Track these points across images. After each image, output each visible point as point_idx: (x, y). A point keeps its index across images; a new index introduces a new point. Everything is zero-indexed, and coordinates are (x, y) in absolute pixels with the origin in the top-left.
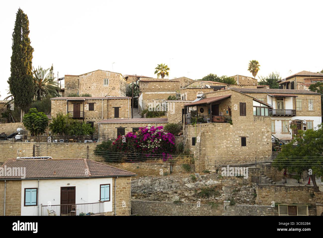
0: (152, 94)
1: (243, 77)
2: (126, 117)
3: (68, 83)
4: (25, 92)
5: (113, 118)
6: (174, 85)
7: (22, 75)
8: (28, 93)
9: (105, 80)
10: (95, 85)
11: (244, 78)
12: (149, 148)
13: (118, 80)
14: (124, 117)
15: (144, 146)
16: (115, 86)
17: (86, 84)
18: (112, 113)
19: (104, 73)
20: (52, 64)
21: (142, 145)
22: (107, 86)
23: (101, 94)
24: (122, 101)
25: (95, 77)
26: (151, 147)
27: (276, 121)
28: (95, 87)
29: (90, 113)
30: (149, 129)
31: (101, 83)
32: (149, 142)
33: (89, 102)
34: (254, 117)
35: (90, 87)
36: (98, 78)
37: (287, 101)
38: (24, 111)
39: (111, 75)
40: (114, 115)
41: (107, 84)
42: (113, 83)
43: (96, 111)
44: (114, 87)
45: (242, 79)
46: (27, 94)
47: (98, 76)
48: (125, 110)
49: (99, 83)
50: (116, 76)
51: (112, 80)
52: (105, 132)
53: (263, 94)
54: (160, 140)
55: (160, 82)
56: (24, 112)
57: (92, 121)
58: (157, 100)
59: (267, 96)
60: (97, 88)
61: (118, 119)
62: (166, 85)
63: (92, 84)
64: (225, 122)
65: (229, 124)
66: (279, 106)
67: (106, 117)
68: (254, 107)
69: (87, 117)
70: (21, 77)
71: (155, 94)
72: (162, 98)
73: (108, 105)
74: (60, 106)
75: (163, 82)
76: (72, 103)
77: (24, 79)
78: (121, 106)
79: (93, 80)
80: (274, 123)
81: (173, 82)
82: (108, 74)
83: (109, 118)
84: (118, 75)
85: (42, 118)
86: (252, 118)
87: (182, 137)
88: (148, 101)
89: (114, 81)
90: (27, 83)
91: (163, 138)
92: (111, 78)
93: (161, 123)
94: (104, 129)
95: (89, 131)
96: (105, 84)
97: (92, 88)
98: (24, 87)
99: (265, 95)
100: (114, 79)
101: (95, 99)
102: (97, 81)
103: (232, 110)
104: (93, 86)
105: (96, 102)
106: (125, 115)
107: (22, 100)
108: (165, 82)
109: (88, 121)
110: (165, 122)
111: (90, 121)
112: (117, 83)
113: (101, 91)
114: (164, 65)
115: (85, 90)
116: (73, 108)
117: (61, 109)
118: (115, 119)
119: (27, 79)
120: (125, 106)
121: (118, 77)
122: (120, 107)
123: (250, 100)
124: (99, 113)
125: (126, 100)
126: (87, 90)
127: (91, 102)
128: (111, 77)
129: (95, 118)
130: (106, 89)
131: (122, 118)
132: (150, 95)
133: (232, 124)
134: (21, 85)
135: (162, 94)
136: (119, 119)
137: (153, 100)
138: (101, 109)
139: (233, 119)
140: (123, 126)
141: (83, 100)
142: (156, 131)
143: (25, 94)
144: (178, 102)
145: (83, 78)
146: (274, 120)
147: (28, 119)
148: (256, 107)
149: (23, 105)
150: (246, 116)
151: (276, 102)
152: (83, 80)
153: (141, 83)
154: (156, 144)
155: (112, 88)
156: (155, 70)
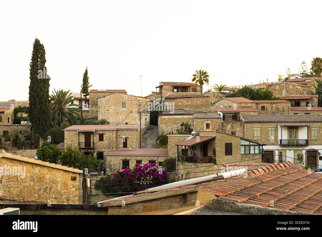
0: (169, 118)
1: (290, 86)
2: (134, 148)
3: (93, 100)
4: (43, 120)
5: (122, 148)
6: (204, 100)
7: (39, 105)
8: (46, 121)
9: (123, 103)
10: (113, 108)
11: (292, 87)
12: (141, 184)
13: (135, 104)
14: (132, 147)
15: (137, 182)
16: (132, 109)
17: (104, 107)
18: (121, 143)
19: (122, 96)
20: (87, 67)
21: (135, 181)
22: (125, 110)
23: (119, 117)
24: (130, 131)
25: (113, 100)
26: (144, 184)
27: (288, 151)
28: (113, 110)
29: (100, 143)
30: (143, 167)
31: (119, 106)
32: (142, 178)
33: (99, 133)
34: (241, 156)
35: (108, 110)
36: (116, 101)
37: (300, 129)
38: (42, 138)
39: (128, 98)
40: (122, 145)
41: (125, 107)
42: (131, 106)
43: (105, 142)
44: (131, 111)
45: (289, 87)
46: (44, 123)
47: (116, 99)
48: (133, 140)
49: (117, 106)
50: (133, 99)
51: (130, 103)
52: (112, 163)
53: (274, 123)
54: (152, 177)
55: (188, 98)
56: (42, 140)
57: (102, 151)
58: (174, 124)
59: (278, 125)
60: (115, 111)
61: (126, 149)
62: (194, 101)
63: (111, 107)
64: (209, 162)
65: (213, 164)
66: (292, 135)
67: (115, 147)
68: (242, 145)
69: (97, 147)
70: (38, 107)
71: (172, 118)
72: (178, 123)
73: (117, 136)
74: (72, 137)
75: (191, 98)
76: (83, 134)
77: (41, 108)
78: (129, 136)
79: (111, 103)
80: (286, 153)
81: (202, 98)
82: (126, 97)
83: (118, 147)
84: (135, 98)
85: (53, 151)
86: (239, 157)
87: (175, 173)
88: (164, 125)
89: (131, 104)
90: (44, 112)
91: (154, 175)
92: (129, 102)
93: (162, 156)
94: (111, 161)
95: (94, 164)
96: (123, 107)
97: (111, 111)
98: (42, 116)
99: (276, 124)
100: (132, 103)
101: (105, 130)
102: (115, 104)
103: (216, 151)
104: (111, 109)
105: (106, 133)
106: (132, 145)
107: (40, 129)
108: (193, 98)
109: (98, 151)
110: (166, 155)
111: (100, 151)
112: (134, 106)
113: (119, 115)
114: (203, 71)
115: (103, 113)
116: (84, 138)
117: (73, 139)
118: (124, 149)
119: (44, 108)
120: (133, 136)
121: (135, 101)
122: (128, 138)
123: (237, 140)
124: (108, 143)
125: (133, 131)
126: (106, 113)
127: (101, 133)
128: (128, 100)
129: (105, 148)
130: (124, 112)
131: (130, 149)
132: (166, 119)
133: (216, 164)
134: (38, 114)
135: (179, 118)
136: (128, 149)
137: (170, 124)
138: (110, 139)
139: (217, 159)
140: (128, 158)
141: (92, 131)
142: (148, 169)
143: (42, 123)
144: (178, 136)
145: (101, 100)
146: (286, 150)
147: (41, 152)
148: (245, 146)
149: (41, 133)
150: (232, 155)
151: (288, 131)
152: (102, 103)
153: (166, 100)
154: (148, 180)
155: (129, 111)
156: (193, 77)
